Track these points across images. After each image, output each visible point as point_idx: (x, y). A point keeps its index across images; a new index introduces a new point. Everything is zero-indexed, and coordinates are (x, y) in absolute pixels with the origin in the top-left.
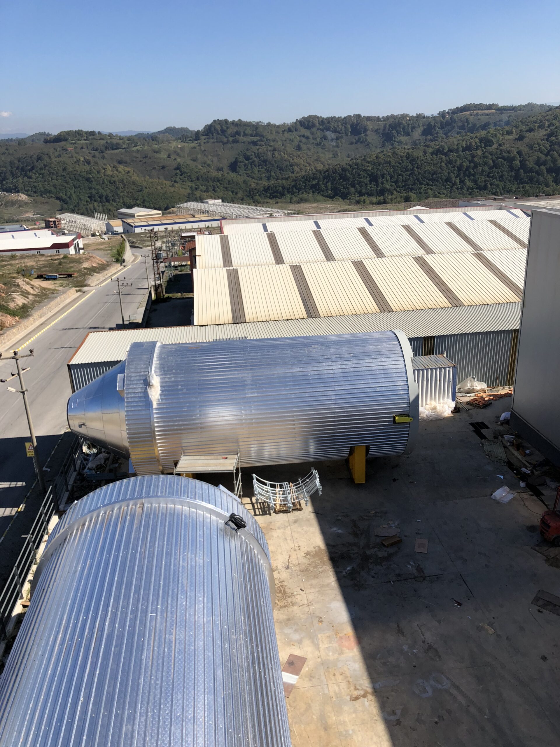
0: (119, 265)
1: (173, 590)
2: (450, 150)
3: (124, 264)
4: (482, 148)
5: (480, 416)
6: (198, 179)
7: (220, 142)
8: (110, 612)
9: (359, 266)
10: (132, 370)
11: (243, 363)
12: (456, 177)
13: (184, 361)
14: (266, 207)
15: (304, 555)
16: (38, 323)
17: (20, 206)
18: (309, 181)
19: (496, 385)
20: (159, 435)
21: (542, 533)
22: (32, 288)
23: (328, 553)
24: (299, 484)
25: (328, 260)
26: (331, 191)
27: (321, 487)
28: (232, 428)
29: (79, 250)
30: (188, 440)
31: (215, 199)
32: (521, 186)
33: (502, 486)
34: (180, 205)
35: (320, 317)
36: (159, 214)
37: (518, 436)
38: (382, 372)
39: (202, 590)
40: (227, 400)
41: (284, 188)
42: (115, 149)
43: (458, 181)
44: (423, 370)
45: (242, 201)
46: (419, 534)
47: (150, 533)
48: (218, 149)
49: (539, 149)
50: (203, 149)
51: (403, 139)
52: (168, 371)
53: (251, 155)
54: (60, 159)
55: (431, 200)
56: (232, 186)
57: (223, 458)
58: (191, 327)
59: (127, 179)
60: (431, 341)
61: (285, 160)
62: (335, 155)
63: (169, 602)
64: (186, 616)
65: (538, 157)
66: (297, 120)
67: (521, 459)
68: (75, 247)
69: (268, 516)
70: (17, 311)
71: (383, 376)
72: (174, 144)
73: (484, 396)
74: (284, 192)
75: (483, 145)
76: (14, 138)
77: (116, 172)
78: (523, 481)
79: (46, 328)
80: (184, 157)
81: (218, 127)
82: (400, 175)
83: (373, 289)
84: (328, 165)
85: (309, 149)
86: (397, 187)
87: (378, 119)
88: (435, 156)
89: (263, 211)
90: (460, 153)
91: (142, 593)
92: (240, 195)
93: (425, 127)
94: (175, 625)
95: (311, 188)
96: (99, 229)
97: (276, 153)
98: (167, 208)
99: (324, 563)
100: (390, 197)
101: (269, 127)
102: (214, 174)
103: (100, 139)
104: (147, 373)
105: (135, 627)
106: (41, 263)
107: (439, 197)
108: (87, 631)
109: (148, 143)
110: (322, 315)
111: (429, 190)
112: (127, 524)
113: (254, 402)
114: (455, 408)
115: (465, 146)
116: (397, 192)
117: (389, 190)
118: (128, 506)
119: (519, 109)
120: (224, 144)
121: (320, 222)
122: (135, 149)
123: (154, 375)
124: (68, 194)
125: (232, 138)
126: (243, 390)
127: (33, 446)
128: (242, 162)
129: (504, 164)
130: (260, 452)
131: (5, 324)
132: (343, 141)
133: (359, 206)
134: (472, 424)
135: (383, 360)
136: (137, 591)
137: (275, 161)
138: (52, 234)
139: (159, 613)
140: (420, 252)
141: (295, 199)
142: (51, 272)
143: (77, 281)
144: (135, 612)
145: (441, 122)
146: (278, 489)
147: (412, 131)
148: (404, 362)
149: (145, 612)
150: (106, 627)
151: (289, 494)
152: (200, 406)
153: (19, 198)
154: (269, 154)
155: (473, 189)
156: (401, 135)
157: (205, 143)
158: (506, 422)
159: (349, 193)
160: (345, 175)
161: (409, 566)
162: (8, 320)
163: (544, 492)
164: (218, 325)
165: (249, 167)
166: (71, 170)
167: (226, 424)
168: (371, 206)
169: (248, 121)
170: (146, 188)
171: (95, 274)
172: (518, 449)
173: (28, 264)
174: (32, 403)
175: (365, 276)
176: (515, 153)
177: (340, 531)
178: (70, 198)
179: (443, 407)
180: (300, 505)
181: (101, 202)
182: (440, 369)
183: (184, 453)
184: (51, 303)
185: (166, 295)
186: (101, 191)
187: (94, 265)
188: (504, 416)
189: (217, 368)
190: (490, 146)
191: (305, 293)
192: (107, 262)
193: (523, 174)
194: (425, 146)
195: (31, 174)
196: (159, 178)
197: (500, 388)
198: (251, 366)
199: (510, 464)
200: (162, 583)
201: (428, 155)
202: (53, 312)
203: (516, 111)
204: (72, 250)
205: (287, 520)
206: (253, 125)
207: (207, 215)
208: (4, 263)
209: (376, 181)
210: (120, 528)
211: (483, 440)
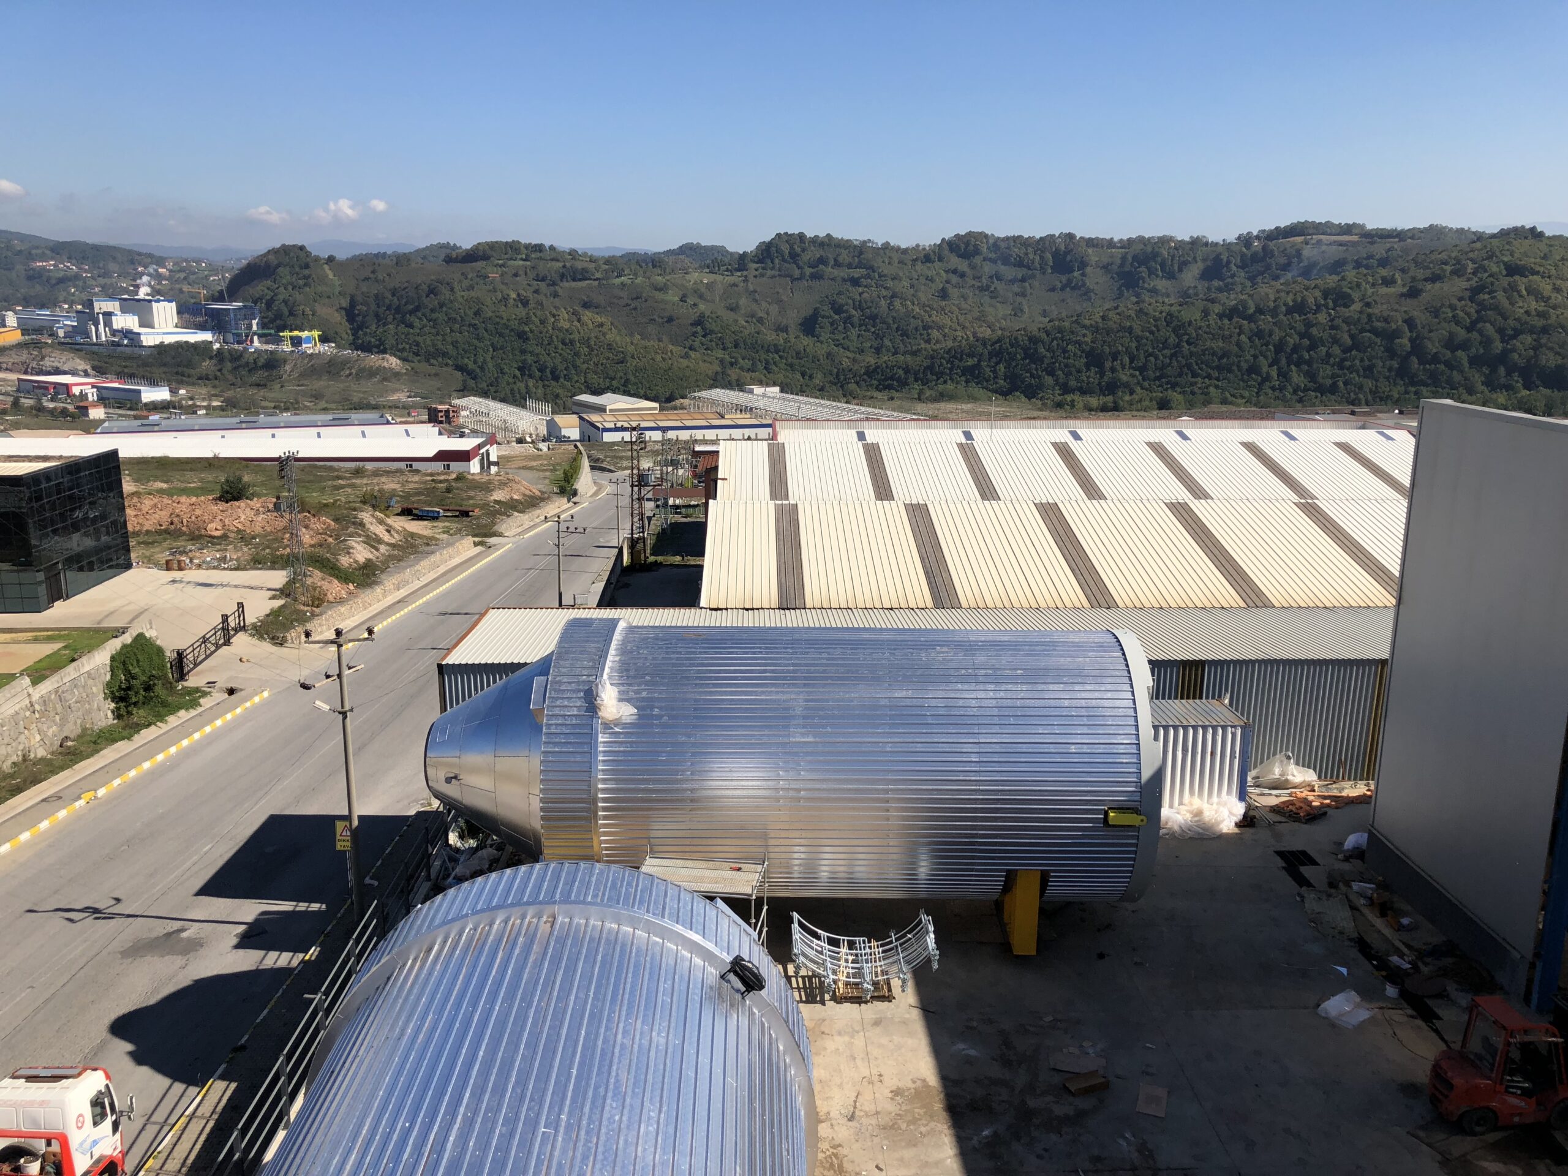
0: (565, 500)
1: (596, 1088)
2: (1260, 311)
3: (575, 499)
4: (1327, 308)
5: (1298, 838)
6: (736, 346)
7: (786, 276)
8: (460, 1117)
9: (1051, 513)
10: (564, 670)
11: (788, 671)
12: (1270, 366)
13: (671, 659)
14: (869, 406)
15: (890, 1095)
16: (390, 599)
17: (385, 379)
18: (961, 360)
19: (1338, 777)
20: (605, 809)
21: (1434, 1101)
22: (388, 531)
23: (942, 1096)
24: (891, 942)
25: (984, 496)
26: (1005, 380)
27: (938, 952)
28: (757, 807)
29: (489, 468)
30: (662, 827)
31: (768, 385)
32: (1413, 389)
33: (1342, 991)
34: (696, 394)
35: (960, 607)
36: (655, 409)
37: (1383, 886)
38: (1084, 712)
39: (658, 1099)
40: (751, 745)
41: (907, 370)
42: (580, 280)
43: (1274, 373)
44: (1175, 728)
45: (821, 392)
46: (1147, 1074)
47: (561, 973)
48: (781, 291)
49: (1454, 316)
50: (751, 288)
51: (1161, 284)
52: (635, 677)
53: (847, 304)
54: (473, 294)
55: (1214, 407)
56: (802, 362)
57: (732, 869)
58: (693, 610)
59: (596, 337)
60: (1197, 670)
61: (914, 317)
62: (1017, 312)
63: (587, 1109)
64: (617, 1143)
65: (1450, 333)
66: (943, 239)
67: (1388, 936)
68: (482, 461)
69: (819, 1006)
70: (352, 573)
71: (1085, 721)
72: (694, 276)
73: (1311, 798)
74: (907, 379)
75: (1331, 304)
76: (389, 253)
77: (576, 323)
78: (1393, 983)
79: (406, 610)
80: (713, 301)
81: (785, 249)
82: (1150, 355)
83: (1077, 559)
84: (1001, 329)
85: (964, 297)
86: (1144, 380)
87: (1110, 243)
88: (1226, 321)
89: (863, 413)
90: (1281, 317)
91: (531, 1087)
92: (818, 380)
93: (1209, 263)
94: (591, 1159)
95: (963, 375)
96: (532, 430)
97: (897, 303)
98: (670, 399)
99: (931, 1117)
100: (1127, 398)
101: (887, 251)
102: (770, 337)
103: (552, 260)
104: (592, 678)
105: (508, 1151)
106: (412, 486)
107: (1231, 403)
108: (408, 1150)
109: (645, 273)
110: (964, 604)
111: (1212, 389)
112: (517, 951)
113: (807, 754)
114: (1245, 816)
115: (1291, 304)
116: (1142, 388)
117: (1126, 385)
118: (523, 917)
119: (1410, 235)
120: (793, 280)
121: (974, 433)
122: (618, 281)
123: (608, 683)
124: (480, 360)
125: (811, 270)
126: (787, 727)
127: (351, 829)
128: (828, 317)
129: (1376, 344)
130: (811, 865)
131: (326, 595)
132: (1036, 284)
133: (1061, 413)
134: (1280, 854)
135: (1088, 687)
136: (522, 1082)
137: (894, 318)
138: (440, 433)
139: (562, 1130)
140: (1182, 495)
141: (928, 393)
142: (429, 505)
143: (478, 526)
144: (511, 1122)
145: (1243, 255)
146: (844, 950)
147: (1180, 270)
148: (1133, 695)
149: (532, 1124)
150: (449, 1146)
151: (867, 962)
152: (694, 754)
153: (385, 364)
154: (883, 303)
155: (1306, 389)
156: (1157, 276)
157: (755, 277)
158: (1358, 854)
159: (1041, 387)
160: (1036, 350)
161: (1121, 1142)
162: (334, 588)
163: (1440, 1012)
164: (747, 610)
165: (841, 328)
166: (490, 314)
167: (744, 797)
168: (1086, 414)
169: (846, 238)
170: (633, 357)
171: (516, 514)
172: (1383, 914)
173: (386, 487)
174: (359, 750)
175: (1062, 532)
176: (1398, 323)
177: (972, 1052)
178: (482, 368)
179: (1217, 812)
180: (890, 990)
181: (541, 379)
182: (1214, 728)
183: (652, 851)
184: (422, 563)
185: (652, 559)
186: (544, 358)
187: (515, 497)
188: (1352, 841)
189: (736, 678)
190: (1346, 306)
191: (932, 559)
192: (542, 493)
193: (1416, 366)
194: (1206, 300)
195: (413, 319)
196: (660, 340)
197: (1347, 784)
198: (805, 678)
199: (1363, 946)
200: (574, 1071)
201: (1213, 318)
202: (424, 580)
203: (1402, 240)
204: (474, 466)
205: (859, 1018)
206: (855, 246)
207: (748, 416)
208: (340, 482)
209: (1100, 365)
210: (502, 959)
211: (1304, 888)
